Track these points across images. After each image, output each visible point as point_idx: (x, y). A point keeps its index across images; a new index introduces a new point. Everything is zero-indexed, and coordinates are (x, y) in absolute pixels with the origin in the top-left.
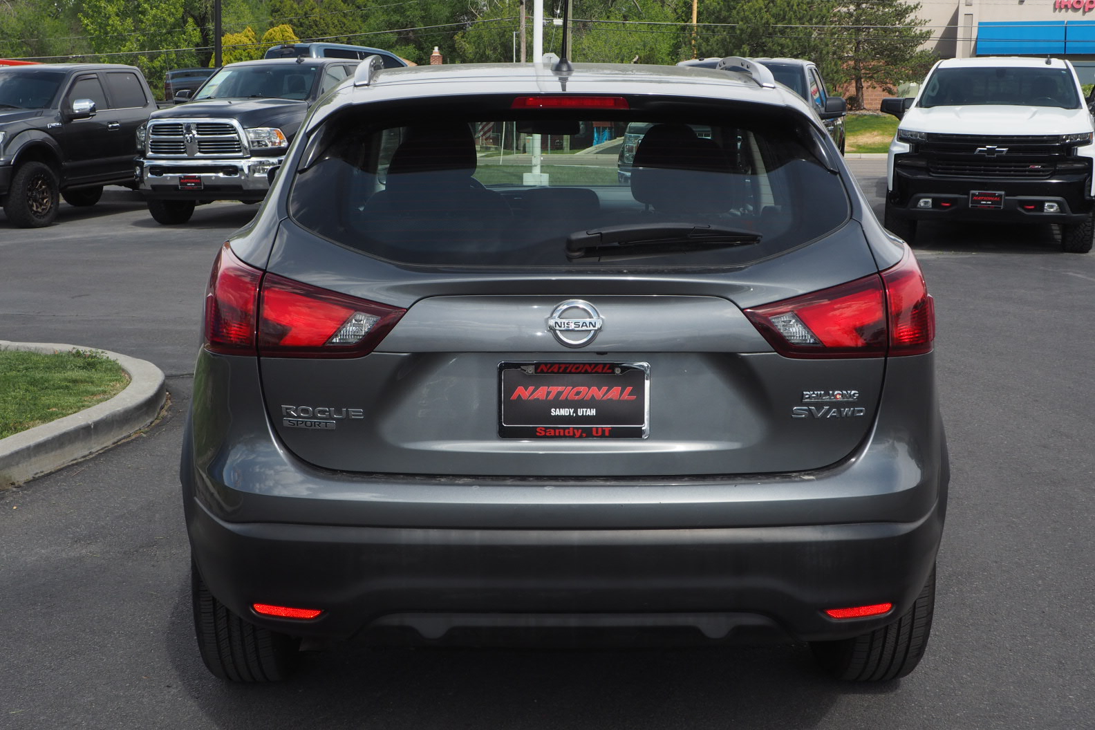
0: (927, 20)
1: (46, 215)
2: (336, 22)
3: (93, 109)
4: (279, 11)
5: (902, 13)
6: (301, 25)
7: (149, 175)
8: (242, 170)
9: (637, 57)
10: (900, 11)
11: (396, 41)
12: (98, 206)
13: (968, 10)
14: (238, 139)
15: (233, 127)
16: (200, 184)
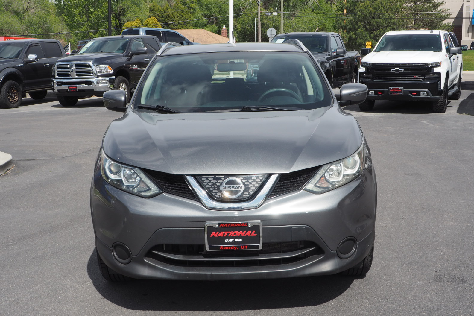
0: (448, 9)
1: (16, 103)
2: (178, 15)
3: (36, 59)
4: (153, 10)
5: (436, 6)
6: (163, 17)
7: (56, 86)
8: (93, 83)
9: (318, 28)
10: (435, 5)
11: (208, 23)
12: (45, 99)
13: (468, 4)
14: (91, 70)
15: (90, 65)
16: (76, 89)
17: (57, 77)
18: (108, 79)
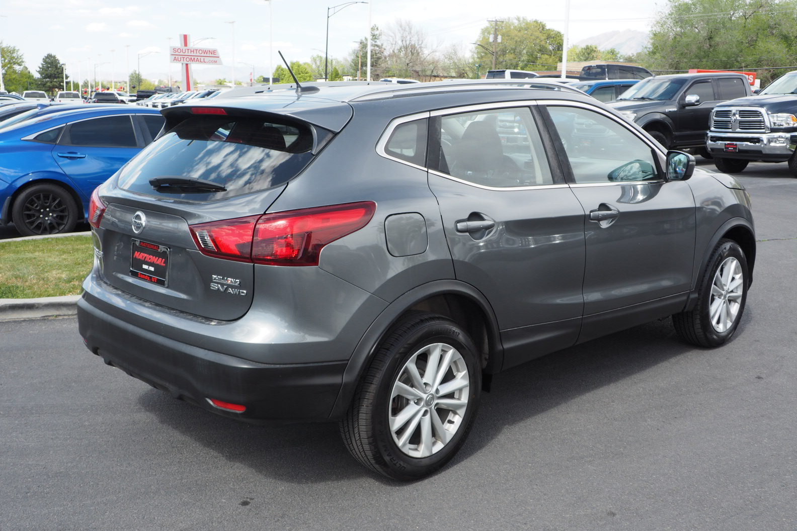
3: (697, 101)
7: (710, 141)
8: (762, 141)
14: (763, 121)
15: (761, 113)
16: (735, 148)
17: (712, 129)
18: (788, 135)
